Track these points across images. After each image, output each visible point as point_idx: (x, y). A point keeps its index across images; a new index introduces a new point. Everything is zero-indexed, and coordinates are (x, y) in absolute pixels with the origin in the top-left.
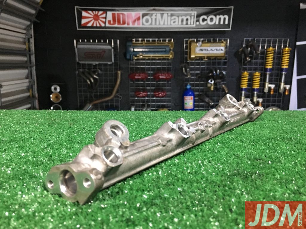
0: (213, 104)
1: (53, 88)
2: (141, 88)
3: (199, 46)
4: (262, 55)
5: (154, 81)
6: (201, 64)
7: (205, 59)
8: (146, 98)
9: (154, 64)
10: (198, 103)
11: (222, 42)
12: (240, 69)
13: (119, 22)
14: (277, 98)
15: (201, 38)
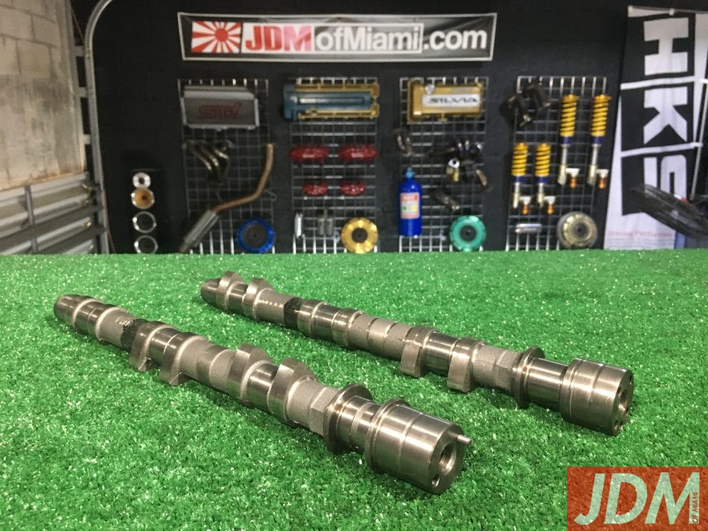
0: (458, 208)
1: (136, 179)
2: (315, 177)
3: (429, 92)
4: (554, 111)
5: (341, 163)
6: (433, 128)
7: (440, 117)
8: (326, 198)
9: (340, 129)
10: (428, 207)
11: (475, 85)
12: (511, 138)
13: (268, 45)
14: (583, 196)
15: (433, 76)
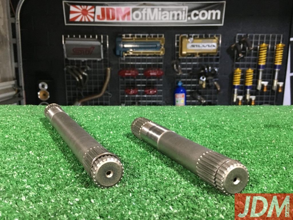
0: (205, 101)
1: (40, 85)
2: (131, 85)
3: (190, 42)
4: (255, 52)
5: (145, 78)
6: (192, 60)
7: (196, 55)
8: (137, 96)
9: (144, 60)
10: (189, 101)
11: (214, 38)
12: (233, 66)
14: (270, 96)
15: (193, 33)
